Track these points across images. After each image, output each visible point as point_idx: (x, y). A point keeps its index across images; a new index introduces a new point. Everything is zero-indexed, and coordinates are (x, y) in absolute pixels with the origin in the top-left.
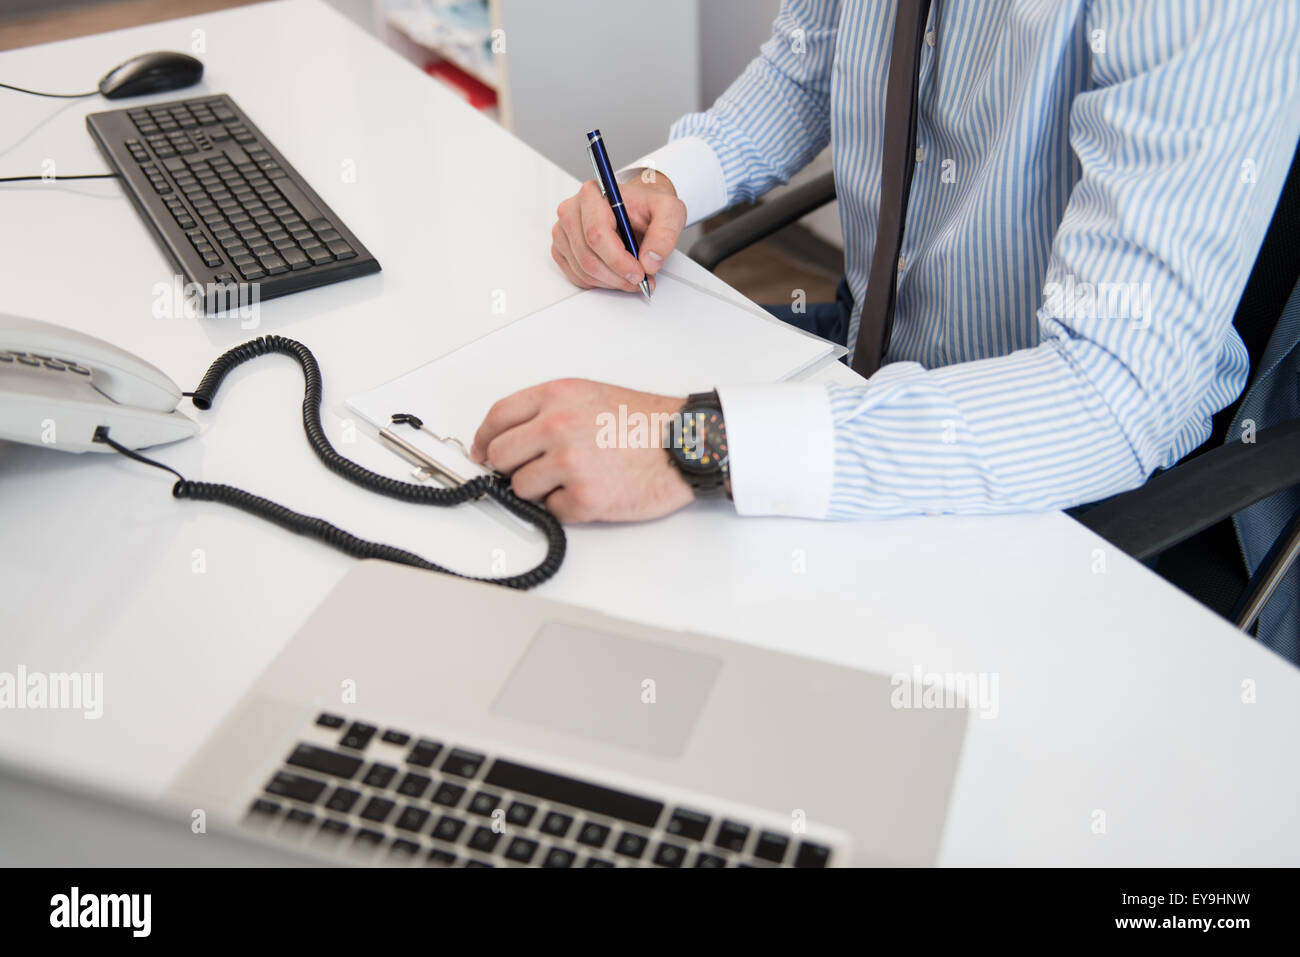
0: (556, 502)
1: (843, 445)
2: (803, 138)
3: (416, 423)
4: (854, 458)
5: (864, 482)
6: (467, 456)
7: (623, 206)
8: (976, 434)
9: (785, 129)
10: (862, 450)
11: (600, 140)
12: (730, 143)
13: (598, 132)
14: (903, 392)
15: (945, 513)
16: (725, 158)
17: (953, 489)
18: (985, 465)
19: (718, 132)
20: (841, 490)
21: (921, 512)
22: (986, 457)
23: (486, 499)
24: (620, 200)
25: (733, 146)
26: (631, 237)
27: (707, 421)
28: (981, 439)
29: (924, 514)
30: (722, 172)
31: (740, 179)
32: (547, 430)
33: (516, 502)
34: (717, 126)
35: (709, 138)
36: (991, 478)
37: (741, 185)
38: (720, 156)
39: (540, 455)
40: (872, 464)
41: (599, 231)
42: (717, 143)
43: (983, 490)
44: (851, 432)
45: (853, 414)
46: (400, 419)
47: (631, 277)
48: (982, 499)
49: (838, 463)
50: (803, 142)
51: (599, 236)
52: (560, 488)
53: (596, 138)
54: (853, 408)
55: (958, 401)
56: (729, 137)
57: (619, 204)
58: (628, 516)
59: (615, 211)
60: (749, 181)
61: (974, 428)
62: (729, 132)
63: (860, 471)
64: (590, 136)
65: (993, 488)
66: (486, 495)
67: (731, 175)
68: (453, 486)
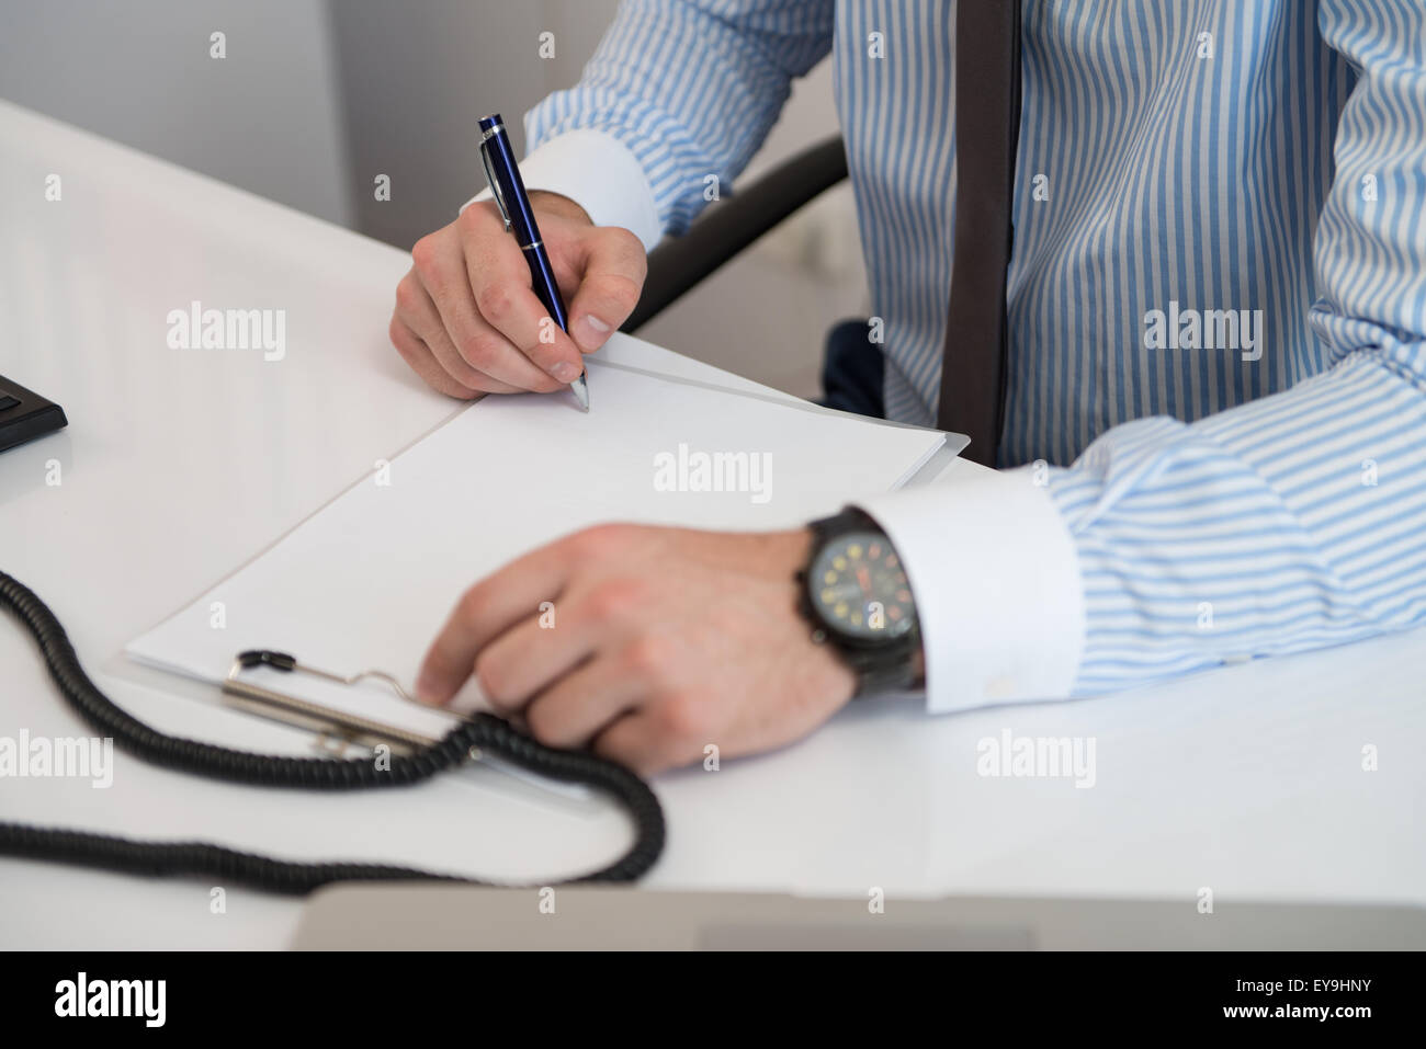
0: (624, 740)
1: (1092, 563)
2: (749, 109)
3: (282, 662)
4: (1111, 583)
5: (1134, 622)
6: (409, 699)
7: (542, 247)
8: (1299, 512)
9: (720, 100)
10: (1124, 567)
11: (503, 133)
12: (650, 132)
13: (498, 120)
14: (1168, 462)
15: (1257, 657)
16: (649, 159)
17: (1273, 610)
18: (1321, 560)
19: (625, 117)
20: (1103, 640)
21: (1218, 658)
22: (1320, 548)
23: (479, 764)
24: (538, 239)
25: (656, 137)
26: (555, 296)
27: (865, 555)
28: (1307, 519)
29: (1222, 664)
30: (647, 185)
31: (676, 194)
32: (594, 612)
33: (542, 756)
34: (621, 109)
35: (614, 130)
36: (1333, 581)
37: (678, 204)
38: (639, 157)
39: (584, 661)
40: (1143, 588)
41: (507, 294)
42: (630, 136)
43: (1317, 606)
44: (1099, 540)
45: (1101, 510)
46: (251, 660)
47: (561, 369)
48: (1318, 621)
49: (1090, 594)
50: (749, 117)
51: (508, 303)
52: (629, 712)
53: (496, 129)
54: (1095, 500)
55: (1256, 465)
56: (646, 123)
57: (536, 245)
58: (757, 741)
59: (530, 256)
60: (687, 195)
61: (1295, 502)
62: (644, 114)
63: (1126, 602)
64: (485, 126)
65: (1336, 598)
66: (475, 754)
67: (660, 188)
68: (402, 751)
